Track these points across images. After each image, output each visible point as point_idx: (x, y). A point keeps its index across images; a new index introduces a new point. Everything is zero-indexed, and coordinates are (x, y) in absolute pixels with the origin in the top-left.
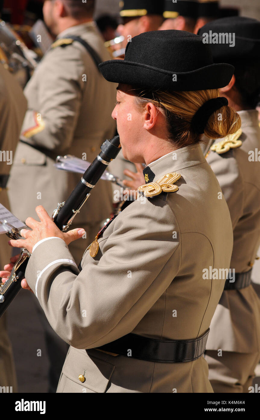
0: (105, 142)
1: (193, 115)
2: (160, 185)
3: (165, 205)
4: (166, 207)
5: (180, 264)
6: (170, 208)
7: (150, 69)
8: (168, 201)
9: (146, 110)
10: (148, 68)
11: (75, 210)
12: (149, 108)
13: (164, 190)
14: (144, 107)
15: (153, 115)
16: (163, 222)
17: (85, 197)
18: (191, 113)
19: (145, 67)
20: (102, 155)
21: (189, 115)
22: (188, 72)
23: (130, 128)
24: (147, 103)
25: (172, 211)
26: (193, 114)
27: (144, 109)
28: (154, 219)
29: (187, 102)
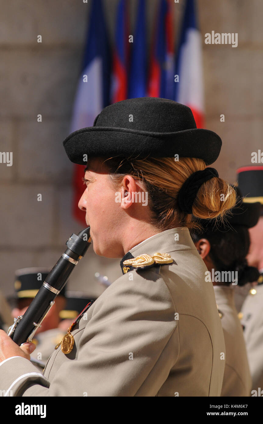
0: (71, 237)
1: (179, 189)
2: (152, 256)
3: (158, 278)
4: (160, 281)
5: (179, 352)
6: (164, 283)
7: (128, 132)
8: (162, 275)
9: (123, 187)
10: (125, 131)
11: (37, 323)
12: (127, 182)
13: (157, 261)
14: (120, 182)
15: (132, 190)
16: (156, 298)
17: (48, 306)
18: (176, 186)
19: (121, 130)
20: (69, 252)
21: (174, 188)
22: (174, 133)
23: (104, 210)
24: (123, 176)
25: (166, 285)
26: (179, 187)
27: (121, 184)
28: (146, 296)
29: (172, 171)
